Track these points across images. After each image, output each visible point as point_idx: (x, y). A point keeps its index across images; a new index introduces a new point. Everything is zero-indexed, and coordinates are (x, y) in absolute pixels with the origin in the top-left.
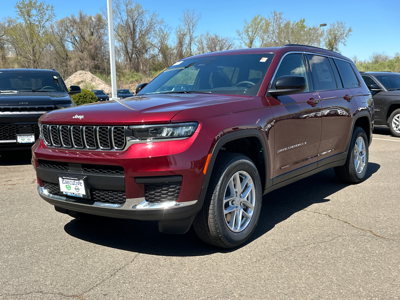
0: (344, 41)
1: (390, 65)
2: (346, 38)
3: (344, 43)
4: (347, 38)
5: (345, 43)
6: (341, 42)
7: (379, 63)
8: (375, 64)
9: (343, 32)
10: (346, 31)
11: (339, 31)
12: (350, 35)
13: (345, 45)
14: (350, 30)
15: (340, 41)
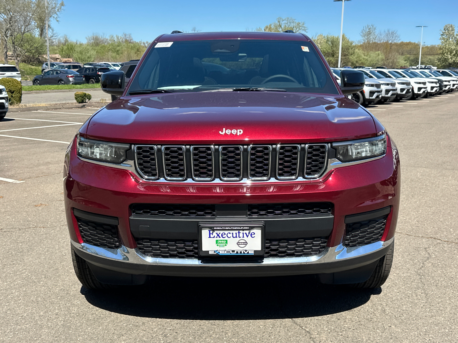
0: (57, 16)
1: (112, 49)
2: (58, 13)
3: (56, 19)
4: (60, 13)
5: (58, 19)
6: (53, 17)
7: (100, 46)
8: (96, 46)
9: (55, 6)
10: (59, 5)
11: (50, 3)
12: (62, 10)
13: (57, 21)
14: (62, 4)
15: (51, 16)
